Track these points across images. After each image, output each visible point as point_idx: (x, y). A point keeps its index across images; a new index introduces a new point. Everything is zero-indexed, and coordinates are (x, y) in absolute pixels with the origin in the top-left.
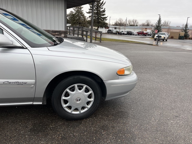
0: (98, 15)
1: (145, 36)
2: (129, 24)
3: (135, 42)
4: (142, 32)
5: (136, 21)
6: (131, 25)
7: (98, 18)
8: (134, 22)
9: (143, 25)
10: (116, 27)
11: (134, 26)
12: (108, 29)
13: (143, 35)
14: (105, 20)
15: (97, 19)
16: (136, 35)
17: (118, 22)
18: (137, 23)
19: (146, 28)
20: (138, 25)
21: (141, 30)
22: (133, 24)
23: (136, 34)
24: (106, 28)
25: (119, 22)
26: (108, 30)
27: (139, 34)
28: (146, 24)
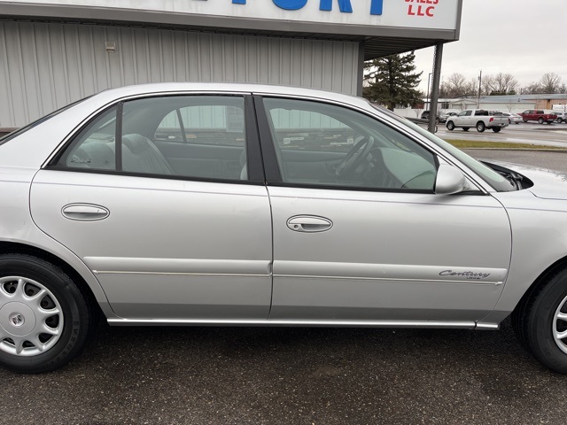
0: (391, 72)
1: (549, 123)
2: (487, 88)
3: (533, 146)
4: (538, 112)
5: (507, 80)
6: (493, 94)
7: (392, 78)
8: (503, 81)
9: (534, 90)
10: (448, 100)
11: (503, 93)
12: (422, 111)
13: (541, 121)
14: (415, 83)
15: (389, 82)
16: (517, 123)
17: (449, 87)
18: (514, 84)
19: (549, 100)
20: (516, 89)
21: (532, 108)
22: (498, 88)
23: (516, 119)
24: (419, 105)
25: (453, 85)
26: (425, 112)
27: (527, 118)
28: (543, 85)
